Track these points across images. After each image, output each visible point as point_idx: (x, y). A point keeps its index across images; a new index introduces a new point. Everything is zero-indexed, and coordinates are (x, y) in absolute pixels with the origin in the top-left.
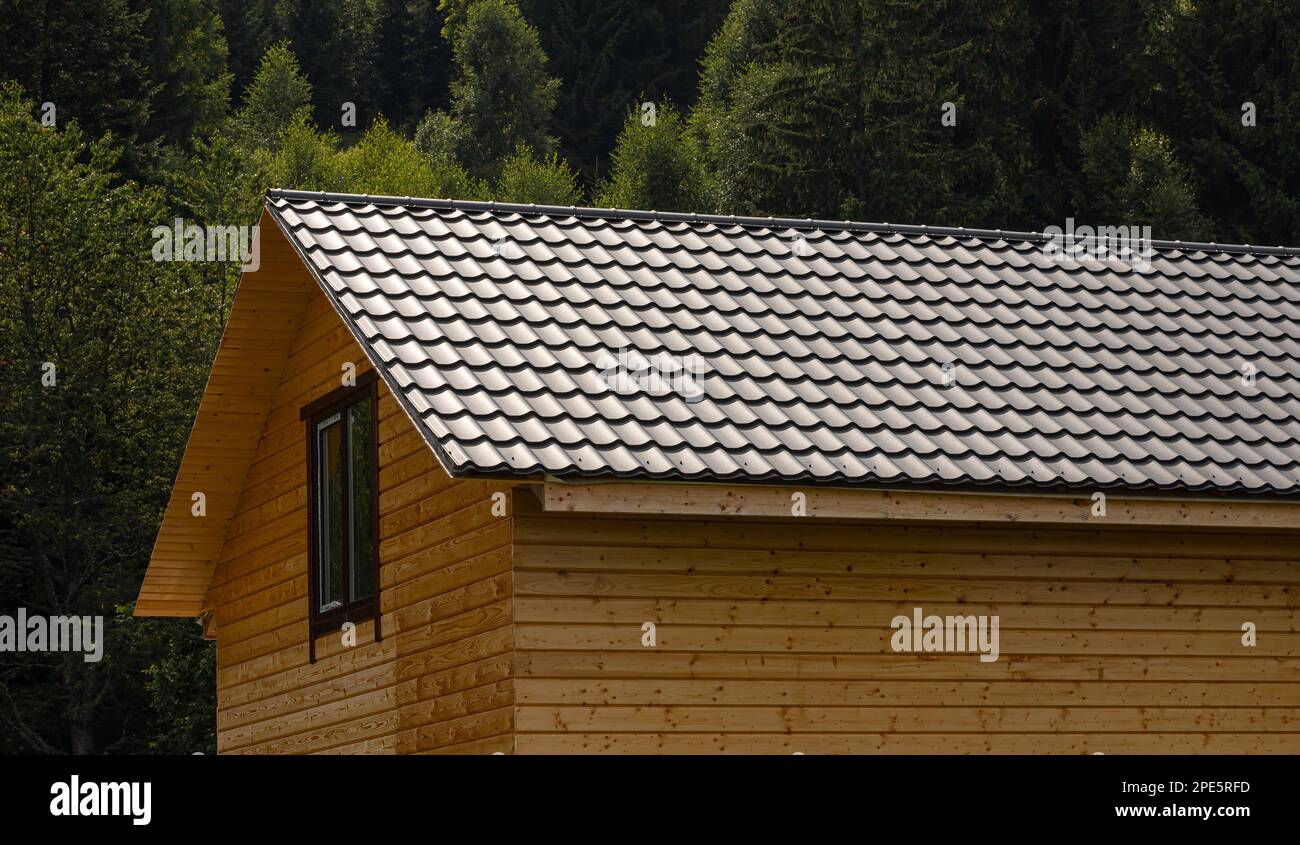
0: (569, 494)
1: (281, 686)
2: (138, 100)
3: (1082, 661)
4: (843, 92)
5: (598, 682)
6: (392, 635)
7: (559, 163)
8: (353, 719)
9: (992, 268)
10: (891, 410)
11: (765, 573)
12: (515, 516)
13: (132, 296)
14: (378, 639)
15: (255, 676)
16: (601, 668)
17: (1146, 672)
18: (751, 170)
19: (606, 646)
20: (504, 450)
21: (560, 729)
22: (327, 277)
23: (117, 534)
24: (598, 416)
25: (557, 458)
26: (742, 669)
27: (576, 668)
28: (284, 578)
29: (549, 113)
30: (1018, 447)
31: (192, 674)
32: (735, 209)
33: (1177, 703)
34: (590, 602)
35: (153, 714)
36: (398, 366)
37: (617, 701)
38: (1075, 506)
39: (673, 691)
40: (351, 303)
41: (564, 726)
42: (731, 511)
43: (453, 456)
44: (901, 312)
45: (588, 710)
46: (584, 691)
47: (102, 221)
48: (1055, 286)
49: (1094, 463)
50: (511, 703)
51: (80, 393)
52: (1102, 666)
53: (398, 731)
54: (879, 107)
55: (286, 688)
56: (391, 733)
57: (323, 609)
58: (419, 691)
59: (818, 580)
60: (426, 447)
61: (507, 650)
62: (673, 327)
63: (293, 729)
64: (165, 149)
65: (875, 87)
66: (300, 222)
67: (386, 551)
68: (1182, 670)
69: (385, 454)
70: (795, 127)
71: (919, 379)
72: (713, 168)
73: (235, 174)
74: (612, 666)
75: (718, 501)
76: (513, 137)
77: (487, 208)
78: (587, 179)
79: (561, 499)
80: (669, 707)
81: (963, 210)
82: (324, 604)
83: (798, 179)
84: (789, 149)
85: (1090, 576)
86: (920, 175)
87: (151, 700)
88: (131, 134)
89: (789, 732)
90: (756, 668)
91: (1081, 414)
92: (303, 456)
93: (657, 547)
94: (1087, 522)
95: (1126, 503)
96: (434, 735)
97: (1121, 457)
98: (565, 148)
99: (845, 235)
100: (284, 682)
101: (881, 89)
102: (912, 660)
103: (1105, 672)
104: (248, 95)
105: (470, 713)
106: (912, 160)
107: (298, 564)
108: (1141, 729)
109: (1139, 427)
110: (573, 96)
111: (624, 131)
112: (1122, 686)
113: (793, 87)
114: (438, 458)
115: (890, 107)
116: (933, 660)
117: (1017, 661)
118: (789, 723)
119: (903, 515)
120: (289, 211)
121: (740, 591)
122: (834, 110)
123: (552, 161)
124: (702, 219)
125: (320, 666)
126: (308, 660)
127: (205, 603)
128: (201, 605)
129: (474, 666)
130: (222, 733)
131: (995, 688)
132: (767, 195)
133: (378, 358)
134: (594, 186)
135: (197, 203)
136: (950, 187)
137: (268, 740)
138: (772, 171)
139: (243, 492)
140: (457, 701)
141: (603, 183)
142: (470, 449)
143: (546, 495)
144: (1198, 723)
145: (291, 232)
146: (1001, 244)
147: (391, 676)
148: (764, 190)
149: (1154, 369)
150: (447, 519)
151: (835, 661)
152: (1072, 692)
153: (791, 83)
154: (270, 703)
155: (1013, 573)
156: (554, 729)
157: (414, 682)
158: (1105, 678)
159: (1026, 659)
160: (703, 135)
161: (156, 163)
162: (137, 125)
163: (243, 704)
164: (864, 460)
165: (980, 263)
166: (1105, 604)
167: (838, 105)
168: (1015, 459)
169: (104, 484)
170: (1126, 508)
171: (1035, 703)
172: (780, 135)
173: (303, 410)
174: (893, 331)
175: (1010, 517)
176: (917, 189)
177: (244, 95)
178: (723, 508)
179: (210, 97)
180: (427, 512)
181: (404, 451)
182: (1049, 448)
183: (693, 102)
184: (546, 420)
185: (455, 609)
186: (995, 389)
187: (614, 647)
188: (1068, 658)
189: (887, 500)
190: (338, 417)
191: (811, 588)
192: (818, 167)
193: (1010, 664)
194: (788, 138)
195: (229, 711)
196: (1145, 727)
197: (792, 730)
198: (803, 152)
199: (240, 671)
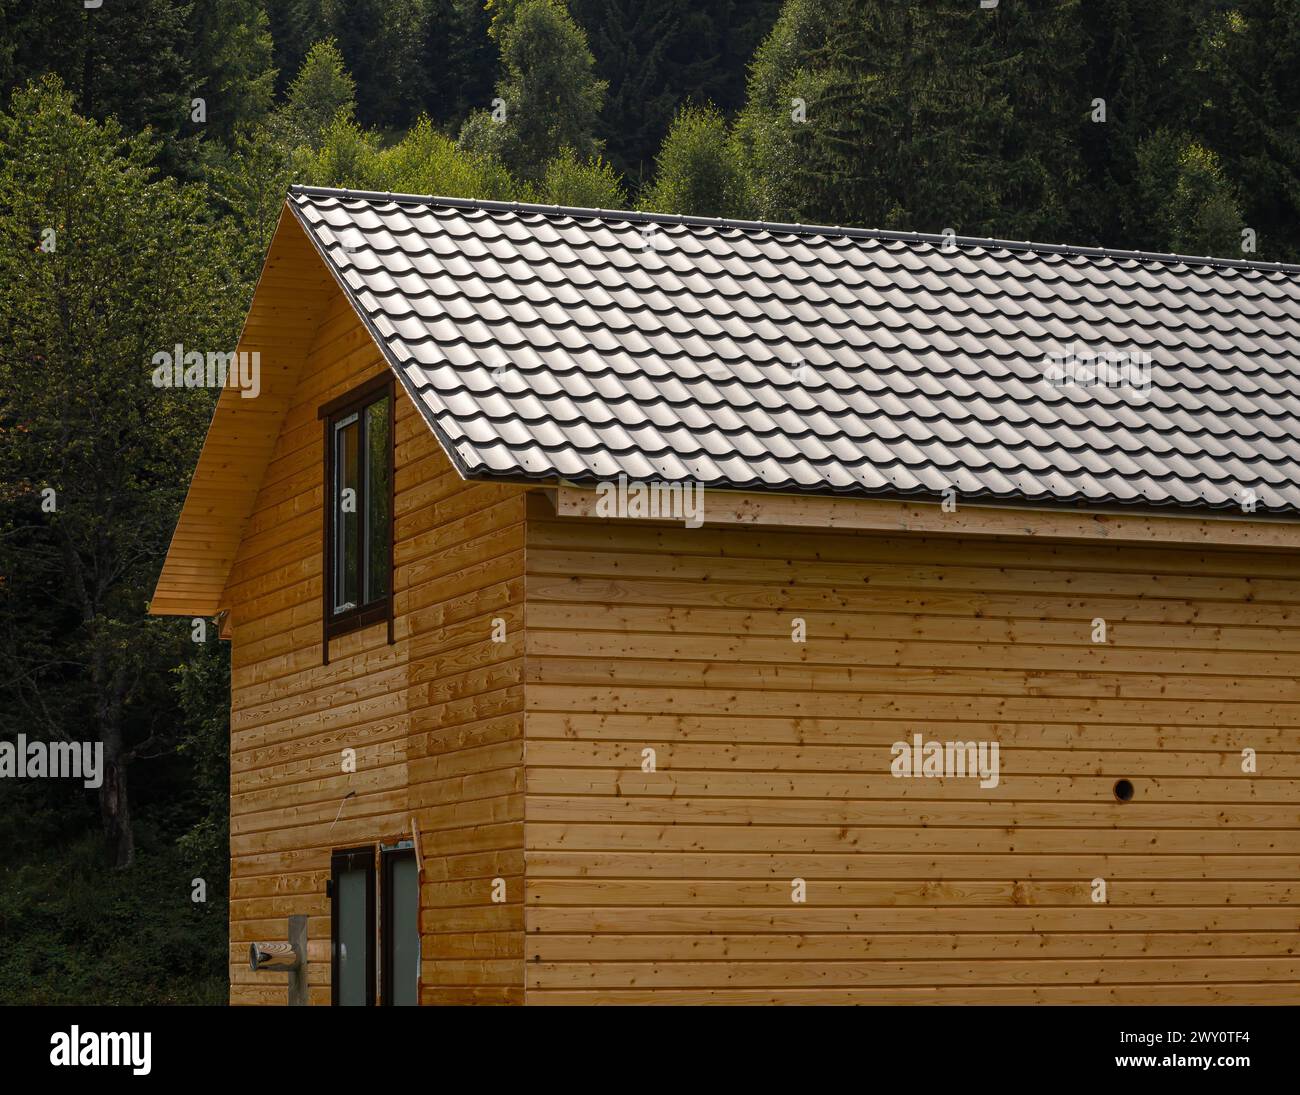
0: (583, 499)
1: (293, 688)
2: (179, 94)
3: (1100, 678)
4: (891, 100)
5: (609, 689)
6: (405, 638)
7: (603, 166)
8: (365, 722)
9: (1021, 279)
10: (913, 421)
11: (780, 583)
12: (529, 521)
13: (169, 292)
14: (391, 642)
15: (268, 677)
16: (612, 675)
17: (1163, 690)
18: (796, 177)
19: (619, 653)
20: (518, 454)
21: (570, 736)
22: (346, 275)
23: (149, 532)
24: (615, 421)
25: (572, 463)
26: (754, 678)
27: (587, 675)
28: (300, 578)
29: (594, 115)
30: (1039, 461)
31: (220, 675)
32: (780, 216)
33: (1194, 722)
34: (602, 609)
35: (182, 714)
36: (414, 366)
37: (628, 709)
38: (1095, 522)
39: (685, 701)
40: (369, 302)
41: (574, 733)
42: (747, 520)
43: (467, 459)
44: (926, 322)
45: (599, 717)
46: (595, 698)
47: (140, 216)
48: (1083, 299)
49: (1116, 478)
50: (520, 709)
51: (115, 389)
52: (1119, 683)
53: (409, 734)
54: (927, 116)
55: (299, 689)
56: (401, 737)
57: (337, 611)
58: (430, 695)
59: (834, 591)
60: (440, 449)
61: (518, 656)
62: (695, 332)
63: (306, 731)
64: (205, 144)
65: (923, 96)
66: (320, 218)
67: (401, 553)
68: (1198, 689)
69: (401, 456)
70: (842, 134)
71: (942, 390)
72: (758, 173)
73: (276, 171)
74: (623, 673)
75: (734, 508)
76: (558, 139)
77: (510, 209)
78: (632, 182)
79: (575, 504)
80: (680, 715)
81: (1010, 223)
82: (338, 605)
83: (844, 187)
84: (835, 156)
85: (1109, 592)
86: (967, 185)
87: (179, 700)
88: (173, 128)
89: (801, 744)
90: (769, 678)
91: (1104, 429)
92: (321, 455)
93: (672, 554)
94: (1107, 537)
95: (1147, 519)
96: (445, 739)
97: (1143, 473)
98: (610, 150)
99: (873, 243)
100: (297, 683)
101: (929, 98)
102: (927, 674)
103: (1122, 689)
104: (291, 91)
105: (480, 719)
106: (960, 170)
107: (314, 565)
108: (1157, 748)
109: (1162, 444)
110: (620, 98)
111: (670, 135)
112: (1139, 704)
113: (841, 94)
114: (452, 460)
115: (939, 116)
116: (948, 674)
117: (1033, 676)
118: (803, 735)
119: (922, 527)
120: (310, 207)
121: (756, 600)
122: (882, 118)
123: (596, 164)
124: (729, 224)
125: (333, 668)
126: (322, 661)
127: (221, 603)
128: (217, 603)
129: (486, 671)
130: (235, 734)
131: (1010, 702)
132: (812, 202)
133: (394, 358)
134: (638, 190)
135: (237, 199)
136: (997, 199)
137: (280, 742)
138: (818, 179)
139: (261, 490)
140: (467, 706)
141: (646, 186)
142: (484, 451)
143: (560, 500)
144: (1214, 742)
145: (312, 229)
146: (1031, 255)
147: (403, 680)
148: (809, 198)
149: (1180, 386)
150: (461, 522)
151: (850, 673)
152: (1088, 709)
153: (838, 90)
154: (284, 704)
155: (1031, 588)
156: (564, 736)
157: (425, 686)
158: (1121, 696)
159: (1043, 674)
160: (748, 141)
161: (196, 159)
162: (178, 119)
163: (257, 705)
164: (883, 470)
165: (1008, 274)
166: (1124, 621)
167: (886, 113)
168: (1036, 472)
169: (138, 481)
170: (1147, 524)
171: (1051, 719)
172: (826, 142)
173: (320, 409)
174: (917, 341)
175: (1029, 531)
176: (964, 200)
177: (287, 92)
178: (739, 517)
179: (254, 93)
180: (442, 515)
181: (422, 452)
182: (1070, 463)
183: (742, 107)
184: (562, 424)
185: (467, 614)
186: (1019, 402)
187: (627, 654)
188: (1085, 675)
189: (905, 512)
190: (355, 417)
191: (827, 600)
192: (865, 176)
193: (1026, 680)
194: (834, 146)
195: (243, 711)
196: (1161, 745)
197: (805, 741)
198: (850, 159)
199: (254, 672)
